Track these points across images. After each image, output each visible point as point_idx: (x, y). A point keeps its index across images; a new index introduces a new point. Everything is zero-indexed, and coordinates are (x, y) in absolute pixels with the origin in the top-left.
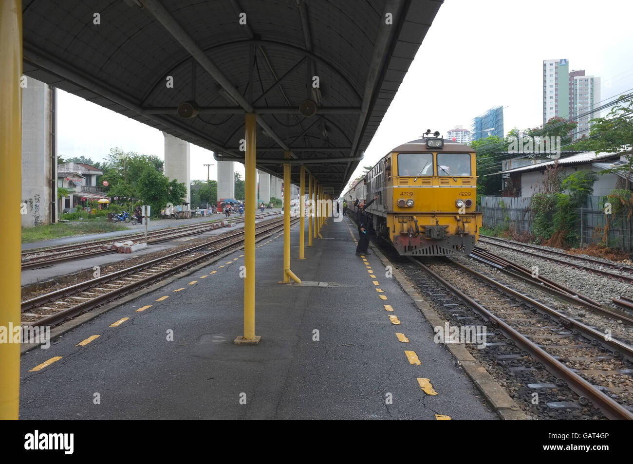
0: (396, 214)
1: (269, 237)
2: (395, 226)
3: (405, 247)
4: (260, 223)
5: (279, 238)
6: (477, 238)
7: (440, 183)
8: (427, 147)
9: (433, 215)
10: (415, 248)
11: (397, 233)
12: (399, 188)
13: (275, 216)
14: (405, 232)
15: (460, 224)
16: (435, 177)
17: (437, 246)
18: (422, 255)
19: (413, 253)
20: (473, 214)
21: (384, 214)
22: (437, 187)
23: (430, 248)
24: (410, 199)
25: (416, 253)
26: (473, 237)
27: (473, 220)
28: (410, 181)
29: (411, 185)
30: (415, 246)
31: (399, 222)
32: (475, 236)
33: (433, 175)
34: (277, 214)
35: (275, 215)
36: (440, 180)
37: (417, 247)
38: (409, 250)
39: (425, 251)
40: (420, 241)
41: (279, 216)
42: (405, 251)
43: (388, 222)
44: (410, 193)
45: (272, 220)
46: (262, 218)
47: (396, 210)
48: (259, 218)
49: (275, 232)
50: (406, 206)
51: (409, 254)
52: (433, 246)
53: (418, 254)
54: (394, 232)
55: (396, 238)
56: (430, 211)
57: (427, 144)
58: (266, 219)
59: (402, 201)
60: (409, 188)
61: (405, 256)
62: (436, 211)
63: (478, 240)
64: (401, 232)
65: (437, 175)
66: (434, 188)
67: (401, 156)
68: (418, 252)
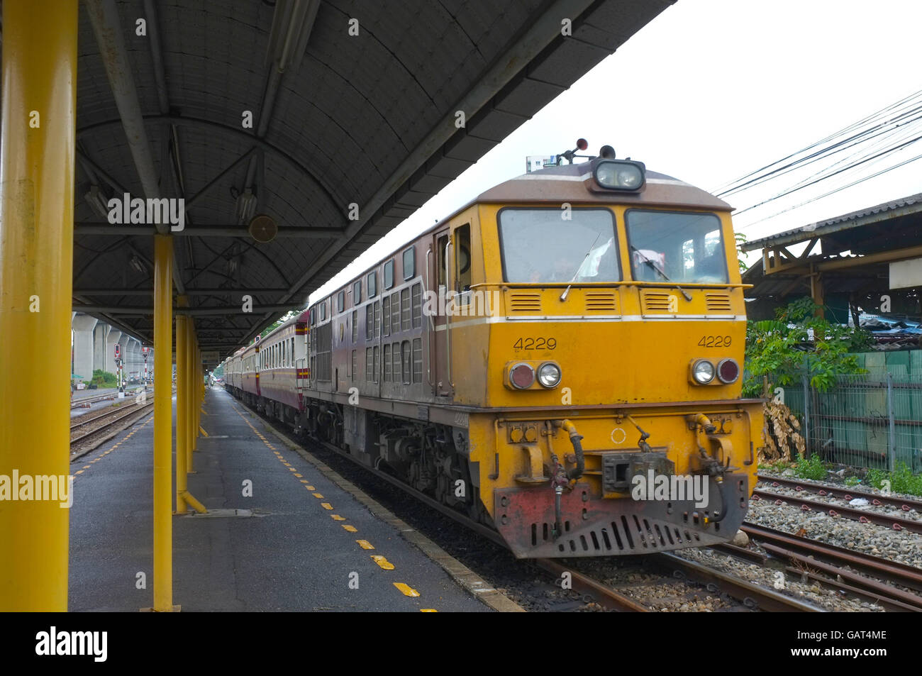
0: (497, 416)
1: (113, 438)
2: (497, 455)
3: (534, 526)
4: (85, 414)
5: (131, 438)
6: (753, 485)
7: (644, 306)
8: (597, 189)
9: (620, 413)
10: (567, 528)
11: (505, 482)
12: (507, 327)
13: (109, 403)
14: (537, 476)
15: (703, 439)
16: (628, 286)
17: (635, 518)
18: (591, 552)
19: (561, 548)
20: (737, 406)
21: (432, 411)
22: (636, 318)
23: (614, 525)
24: (549, 360)
25: (573, 547)
26: (741, 483)
27: (736, 425)
28: (546, 298)
29: (550, 313)
30: (567, 524)
31: (512, 442)
32: (746, 478)
33: (621, 279)
34: (112, 399)
35: (108, 399)
36: (643, 298)
37: (572, 526)
38: (545, 537)
39: (600, 538)
40: (582, 506)
41: (116, 401)
42: (534, 542)
43: (471, 443)
44: (546, 341)
45: (106, 408)
46: (88, 406)
47: (499, 400)
48: (83, 407)
49: (121, 429)
50: (536, 387)
51: (547, 551)
52: (623, 518)
53: (580, 552)
54: (495, 477)
55: (501, 498)
56: (611, 401)
57: (595, 178)
58: (94, 407)
59: (524, 370)
60: (545, 326)
61: (535, 561)
62: (631, 401)
63: (755, 493)
64: (518, 476)
65: (634, 279)
66: (627, 323)
67: (508, 216)
68: (578, 544)
